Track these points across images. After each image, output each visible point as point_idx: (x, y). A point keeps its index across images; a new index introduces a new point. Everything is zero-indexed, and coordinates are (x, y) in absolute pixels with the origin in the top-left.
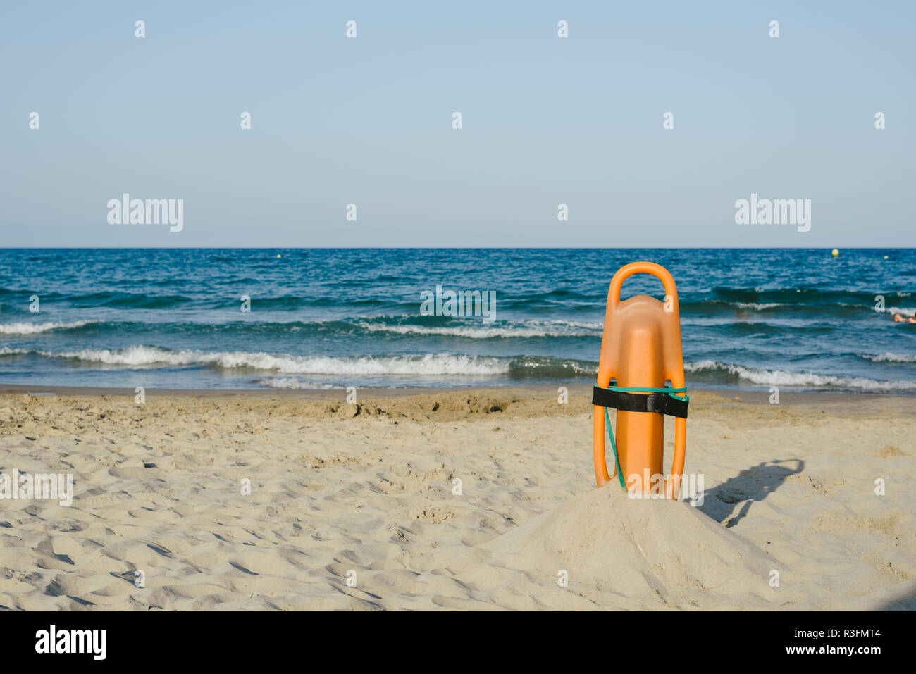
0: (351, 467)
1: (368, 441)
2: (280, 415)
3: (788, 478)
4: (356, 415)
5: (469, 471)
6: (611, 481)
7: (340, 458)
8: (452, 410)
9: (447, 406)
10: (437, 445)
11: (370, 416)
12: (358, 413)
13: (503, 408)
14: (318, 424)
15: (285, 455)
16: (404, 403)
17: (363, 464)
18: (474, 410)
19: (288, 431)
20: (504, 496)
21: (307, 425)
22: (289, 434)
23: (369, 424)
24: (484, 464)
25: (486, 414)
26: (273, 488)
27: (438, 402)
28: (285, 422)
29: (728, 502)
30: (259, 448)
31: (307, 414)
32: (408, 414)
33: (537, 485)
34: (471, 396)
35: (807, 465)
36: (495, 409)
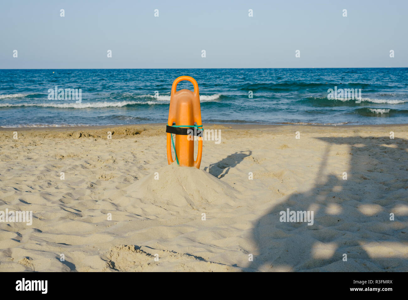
0: (75, 159)
1: (83, 148)
2: (49, 138)
4: (80, 137)
5: (122, 159)
6: (174, 162)
7: (71, 155)
8: (120, 134)
9: (117, 132)
10: (111, 148)
11: (85, 138)
12: (81, 136)
13: (140, 133)
14: (64, 141)
15: (48, 154)
16: (100, 132)
17: (79, 157)
18: (128, 134)
19: (51, 144)
20: (135, 168)
21: (60, 142)
22: (51, 146)
23: (85, 141)
24: (129, 156)
25: (133, 135)
26: (41, 168)
27: (114, 131)
28: (50, 140)
29: (221, 168)
30: (37, 152)
31: (60, 137)
32: (101, 136)
34: (127, 128)
36: (137, 133)
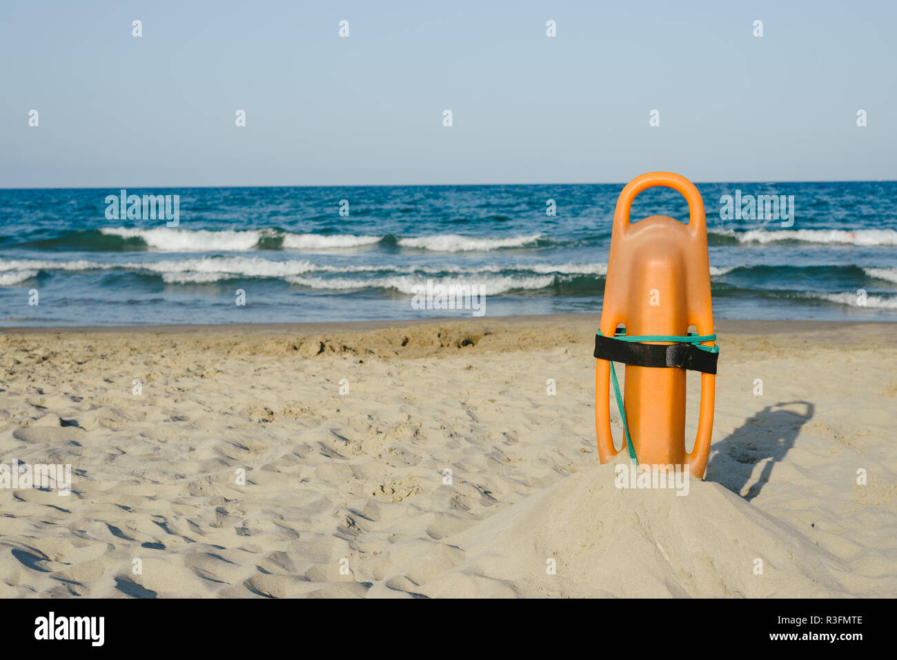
0: (303, 421)
1: (328, 385)
2: (239, 353)
3: (804, 427)
4: (319, 353)
5: (438, 425)
6: (618, 455)
7: (292, 409)
8: (423, 344)
9: (417, 340)
10: (402, 389)
11: (334, 354)
12: (322, 350)
13: (474, 342)
14: (277, 364)
15: (230, 406)
16: (372, 338)
17: (317, 417)
18: (445, 344)
19: (243, 374)
20: (479, 458)
21: (266, 366)
22: (242, 377)
23: (332, 364)
24: (456, 413)
25: (457, 348)
26: (205, 453)
27: (408, 336)
28: (241, 362)
30: (202, 398)
31: (268, 353)
32: (375, 350)
33: (517, 441)
34: (441, 329)
35: (817, 409)
36: (467, 343)
